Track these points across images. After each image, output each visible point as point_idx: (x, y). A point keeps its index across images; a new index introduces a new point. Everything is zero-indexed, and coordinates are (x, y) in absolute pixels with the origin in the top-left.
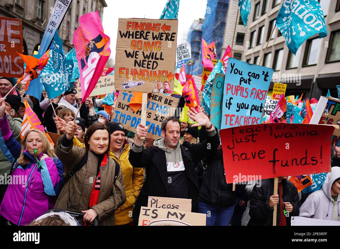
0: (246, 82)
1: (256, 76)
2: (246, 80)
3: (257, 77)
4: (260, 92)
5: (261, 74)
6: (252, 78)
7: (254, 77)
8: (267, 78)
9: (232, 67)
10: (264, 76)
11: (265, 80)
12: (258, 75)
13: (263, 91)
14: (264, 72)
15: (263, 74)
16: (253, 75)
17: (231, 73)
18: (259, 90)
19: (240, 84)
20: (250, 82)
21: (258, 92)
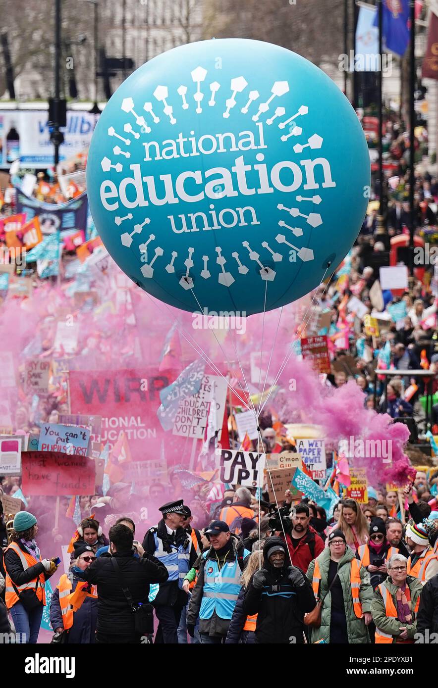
0: (64, 441)
1: (74, 436)
2: (64, 440)
3: (76, 436)
4: (79, 449)
5: (79, 434)
6: (69, 437)
7: (72, 436)
8: (85, 437)
9: (47, 430)
10: (82, 436)
11: (84, 439)
12: (77, 435)
13: (83, 448)
14: (81, 432)
15: (81, 434)
16: (71, 435)
17: (46, 434)
18: (78, 448)
19: (57, 443)
20: (68, 441)
21: (78, 449)
